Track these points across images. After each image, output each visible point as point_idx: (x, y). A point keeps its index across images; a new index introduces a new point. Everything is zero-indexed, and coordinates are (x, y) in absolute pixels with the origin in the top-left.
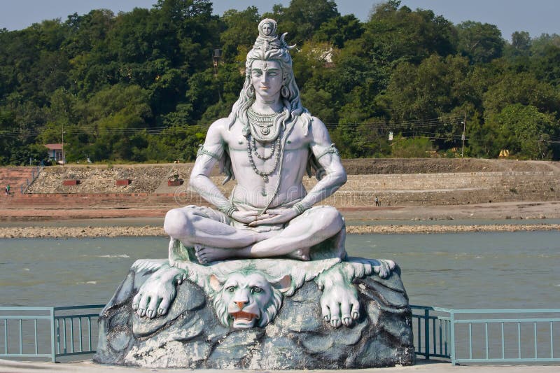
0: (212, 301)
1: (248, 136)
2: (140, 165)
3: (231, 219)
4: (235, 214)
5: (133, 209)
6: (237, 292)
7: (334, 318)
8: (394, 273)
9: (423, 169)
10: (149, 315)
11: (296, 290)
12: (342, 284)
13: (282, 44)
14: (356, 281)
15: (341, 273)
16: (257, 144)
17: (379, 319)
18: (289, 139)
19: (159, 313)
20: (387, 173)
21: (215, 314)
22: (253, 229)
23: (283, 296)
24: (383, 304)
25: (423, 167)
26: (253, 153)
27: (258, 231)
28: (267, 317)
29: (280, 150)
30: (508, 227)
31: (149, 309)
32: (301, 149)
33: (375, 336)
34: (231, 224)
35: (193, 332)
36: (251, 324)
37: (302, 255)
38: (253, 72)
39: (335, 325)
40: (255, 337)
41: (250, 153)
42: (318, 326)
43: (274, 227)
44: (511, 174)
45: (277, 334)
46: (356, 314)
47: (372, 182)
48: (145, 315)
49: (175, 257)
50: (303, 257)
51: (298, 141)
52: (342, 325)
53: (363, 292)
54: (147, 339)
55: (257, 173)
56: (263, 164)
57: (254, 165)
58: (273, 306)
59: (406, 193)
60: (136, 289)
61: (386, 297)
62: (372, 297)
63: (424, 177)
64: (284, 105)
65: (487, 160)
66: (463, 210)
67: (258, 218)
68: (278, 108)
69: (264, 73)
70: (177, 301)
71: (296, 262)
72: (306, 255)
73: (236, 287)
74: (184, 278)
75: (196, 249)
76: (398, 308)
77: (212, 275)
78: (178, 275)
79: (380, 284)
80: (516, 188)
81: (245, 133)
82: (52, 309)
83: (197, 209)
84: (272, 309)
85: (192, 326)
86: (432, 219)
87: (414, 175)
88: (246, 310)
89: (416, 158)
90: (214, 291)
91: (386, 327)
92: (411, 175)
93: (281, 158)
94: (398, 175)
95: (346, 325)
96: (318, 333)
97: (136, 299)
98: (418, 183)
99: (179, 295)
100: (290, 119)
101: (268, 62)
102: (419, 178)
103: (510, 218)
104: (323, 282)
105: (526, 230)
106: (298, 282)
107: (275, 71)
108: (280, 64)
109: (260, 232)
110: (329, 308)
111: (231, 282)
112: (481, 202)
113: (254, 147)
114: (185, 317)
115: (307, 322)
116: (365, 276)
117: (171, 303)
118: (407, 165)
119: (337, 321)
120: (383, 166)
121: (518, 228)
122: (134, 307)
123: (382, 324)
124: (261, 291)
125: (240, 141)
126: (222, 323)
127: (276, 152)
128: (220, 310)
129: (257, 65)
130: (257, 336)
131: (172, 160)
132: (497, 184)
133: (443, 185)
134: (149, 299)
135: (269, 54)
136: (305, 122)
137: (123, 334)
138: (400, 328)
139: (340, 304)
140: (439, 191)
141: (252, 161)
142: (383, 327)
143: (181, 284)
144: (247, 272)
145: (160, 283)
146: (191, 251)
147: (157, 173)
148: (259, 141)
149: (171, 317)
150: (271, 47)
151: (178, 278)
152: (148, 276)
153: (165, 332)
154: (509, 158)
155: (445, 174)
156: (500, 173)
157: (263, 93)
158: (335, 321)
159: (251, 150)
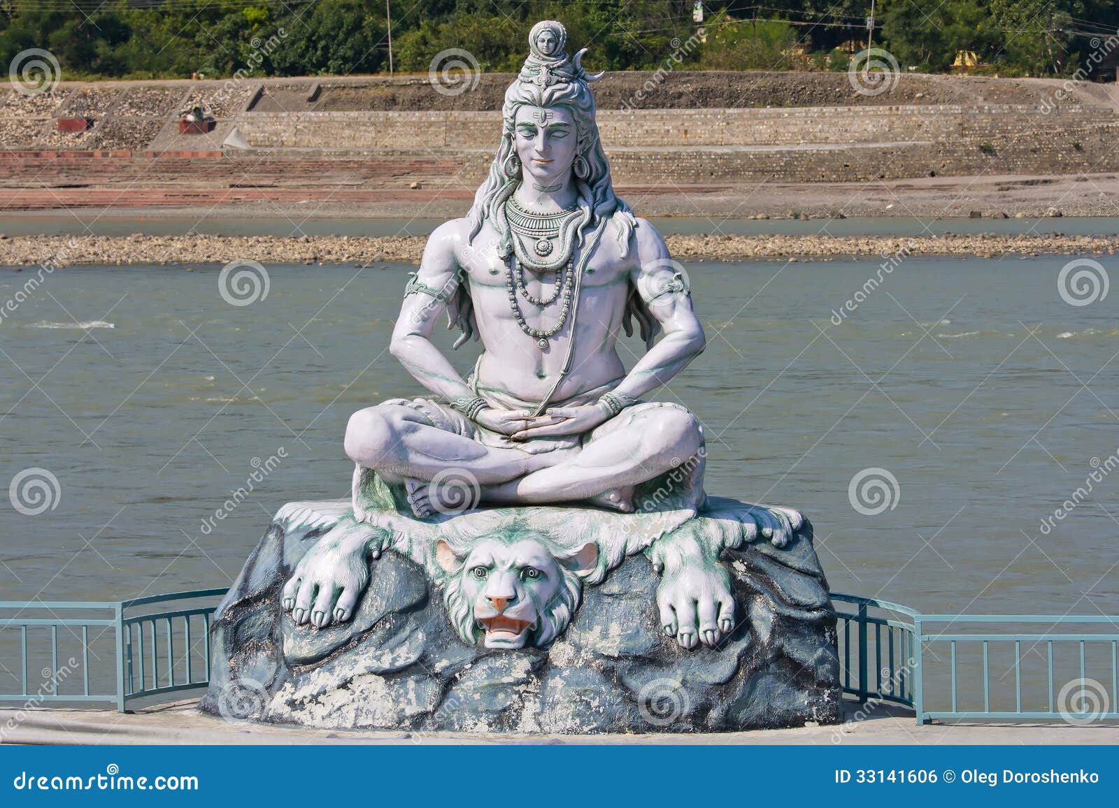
0: (442, 594)
1: (510, 258)
2: (112, 84)
3: (475, 425)
4: (484, 415)
5: (98, 189)
6: (493, 577)
7: (684, 629)
8: (800, 536)
9: (774, 97)
10: (316, 620)
11: (608, 573)
12: (699, 560)
13: (576, 72)
14: (726, 555)
15: (698, 539)
16: (528, 274)
17: (773, 632)
18: (591, 265)
19: (337, 617)
20: (692, 105)
21: (447, 618)
22: (520, 446)
23: (582, 585)
24: (781, 600)
25: (775, 90)
26: (519, 292)
27: (530, 450)
28: (551, 627)
29: (572, 288)
30: (977, 245)
31: (315, 609)
32: (614, 283)
33: (765, 665)
34: (476, 435)
35: (405, 655)
36: (518, 641)
37: (620, 501)
38: (518, 128)
39: (685, 644)
40: (529, 667)
41: (513, 292)
42: (654, 646)
43: (561, 444)
44: (981, 109)
45: (570, 661)
46: (727, 623)
47: (657, 126)
48: (308, 621)
49: (366, 503)
50: (622, 506)
51: (608, 267)
52: (699, 643)
53: (740, 577)
54: (313, 670)
55: (526, 332)
56: (538, 315)
57: (520, 316)
58: (563, 605)
59: (737, 155)
60: (288, 567)
61: (785, 585)
62: (758, 587)
63: (779, 115)
64: (580, 194)
65: (925, 76)
66: (871, 195)
67: (531, 424)
68: (568, 199)
69: (541, 132)
70: (371, 593)
71: (607, 514)
72: (627, 502)
73: (491, 567)
74: (385, 545)
75: (409, 488)
76: (809, 608)
77: (440, 542)
78: (372, 540)
79: (773, 560)
80: (994, 143)
81: (503, 253)
82: (117, 606)
83: (410, 407)
84: (562, 611)
85: (402, 643)
86: (797, 216)
87: (754, 110)
88: (511, 613)
89: (759, 71)
90: (444, 572)
91: (787, 648)
92: (747, 110)
93: (575, 303)
94: (717, 110)
95: (707, 645)
96: (653, 659)
97: (288, 587)
98: (764, 129)
99: (376, 581)
100: (591, 225)
101: (548, 111)
102: (766, 117)
103: (979, 215)
104: (662, 557)
105: (1018, 252)
106: (612, 557)
107: (561, 128)
108: (572, 112)
109: (535, 453)
110: (673, 609)
111: (480, 556)
112: (911, 176)
113: (521, 280)
114: (388, 626)
115: (630, 637)
116: (744, 545)
117: (361, 596)
118: (738, 86)
119: (690, 635)
120: (682, 88)
121: (1000, 246)
122: (285, 604)
123: (777, 643)
124: (540, 575)
125: (493, 267)
126: (463, 637)
127: (565, 291)
128: (457, 611)
129: (527, 115)
130: (533, 664)
131: (187, 72)
132: (948, 135)
133: (824, 135)
134: (317, 589)
135: (552, 94)
136: (623, 230)
137: (262, 656)
138: (813, 649)
139: (696, 603)
140: (813, 148)
141: (517, 308)
142: (780, 649)
143: (379, 558)
144: (510, 537)
145: (337, 557)
146: (398, 490)
147: (154, 103)
148: (531, 270)
149: (360, 625)
150: (555, 78)
151: (373, 546)
152: (312, 540)
153: (349, 657)
154: (977, 73)
155: (828, 110)
156: (957, 108)
157: (539, 171)
158: (686, 637)
159: (514, 286)
